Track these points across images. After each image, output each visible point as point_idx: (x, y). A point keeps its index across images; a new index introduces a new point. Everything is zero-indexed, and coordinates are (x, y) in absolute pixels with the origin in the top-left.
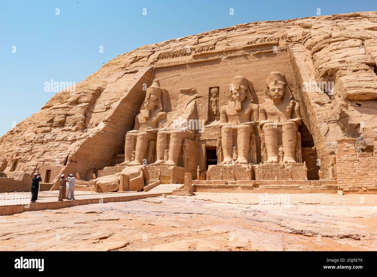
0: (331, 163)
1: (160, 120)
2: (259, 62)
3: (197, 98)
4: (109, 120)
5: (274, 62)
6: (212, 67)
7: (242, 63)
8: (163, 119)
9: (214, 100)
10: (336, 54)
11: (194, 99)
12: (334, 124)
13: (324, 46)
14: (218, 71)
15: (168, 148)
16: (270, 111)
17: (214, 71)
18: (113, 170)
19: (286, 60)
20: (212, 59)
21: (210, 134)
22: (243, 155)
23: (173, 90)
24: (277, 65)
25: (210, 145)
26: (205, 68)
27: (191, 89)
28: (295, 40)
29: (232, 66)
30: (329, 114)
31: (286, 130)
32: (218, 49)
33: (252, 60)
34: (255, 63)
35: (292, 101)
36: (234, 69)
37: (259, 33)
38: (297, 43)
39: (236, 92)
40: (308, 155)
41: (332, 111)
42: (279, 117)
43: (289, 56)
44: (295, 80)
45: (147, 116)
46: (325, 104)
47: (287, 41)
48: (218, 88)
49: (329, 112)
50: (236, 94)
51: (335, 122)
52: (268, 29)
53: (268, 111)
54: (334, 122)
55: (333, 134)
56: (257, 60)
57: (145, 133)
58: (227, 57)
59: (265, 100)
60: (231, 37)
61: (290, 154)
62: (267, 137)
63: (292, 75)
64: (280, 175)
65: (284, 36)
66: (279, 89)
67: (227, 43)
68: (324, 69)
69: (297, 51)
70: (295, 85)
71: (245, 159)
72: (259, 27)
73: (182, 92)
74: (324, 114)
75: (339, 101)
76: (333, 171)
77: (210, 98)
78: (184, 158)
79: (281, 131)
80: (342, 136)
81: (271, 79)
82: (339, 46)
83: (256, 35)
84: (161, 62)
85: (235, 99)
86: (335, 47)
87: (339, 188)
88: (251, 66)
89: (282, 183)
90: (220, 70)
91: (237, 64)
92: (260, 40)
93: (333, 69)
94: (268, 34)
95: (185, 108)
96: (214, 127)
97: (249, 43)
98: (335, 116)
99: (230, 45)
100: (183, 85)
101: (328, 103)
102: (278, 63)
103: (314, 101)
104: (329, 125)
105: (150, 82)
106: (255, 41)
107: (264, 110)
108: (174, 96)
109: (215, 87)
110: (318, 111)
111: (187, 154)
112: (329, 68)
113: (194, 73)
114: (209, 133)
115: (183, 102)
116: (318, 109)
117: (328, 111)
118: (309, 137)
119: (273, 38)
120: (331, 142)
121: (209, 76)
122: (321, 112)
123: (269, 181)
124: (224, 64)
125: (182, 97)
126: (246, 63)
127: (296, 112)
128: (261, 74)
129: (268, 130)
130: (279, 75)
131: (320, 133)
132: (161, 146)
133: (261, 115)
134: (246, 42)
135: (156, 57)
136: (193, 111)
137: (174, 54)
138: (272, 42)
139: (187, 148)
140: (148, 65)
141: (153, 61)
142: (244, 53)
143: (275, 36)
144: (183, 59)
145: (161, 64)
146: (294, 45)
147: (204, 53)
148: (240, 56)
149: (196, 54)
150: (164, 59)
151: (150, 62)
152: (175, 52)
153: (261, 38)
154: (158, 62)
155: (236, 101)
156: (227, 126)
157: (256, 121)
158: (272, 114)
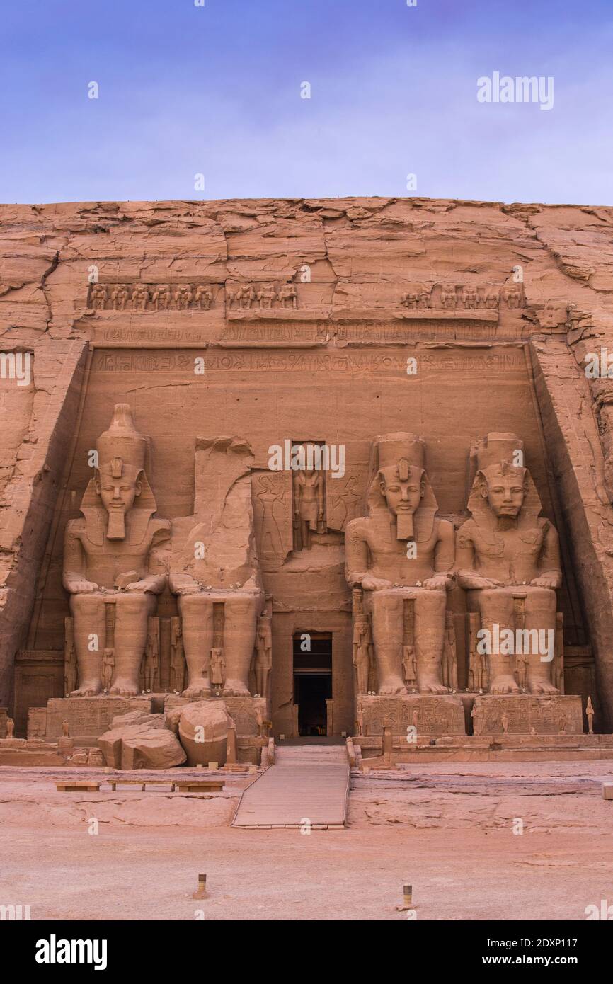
1: (155, 546)
2: (445, 377)
3: (253, 471)
5: (486, 382)
6: (298, 371)
7: (394, 373)
11: (247, 474)
14: (318, 389)
15: (217, 642)
16: (488, 547)
17: (306, 385)
20: (297, 345)
21: (305, 594)
23: (167, 438)
24: (495, 393)
25: (309, 628)
26: (273, 371)
27: (230, 441)
28: (548, 322)
29: (361, 376)
31: (536, 609)
32: (313, 302)
33: (424, 365)
34: (432, 379)
36: (371, 387)
37: (436, 262)
38: (551, 334)
39: (399, 484)
40: (573, 667)
42: (511, 566)
43: (530, 371)
45: (121, 534)
47: (524, 317)
48: (322, 445)
50: (398, 490)
52: (463, 251)
53: (481, 545)
56: (436, 367)
58: (345, 343)
59: (471, 512)
60: (346, 258)
62: (491, 624)
64: (529, 721)
65: (513, 295)
66: (513, 490)
67: (334, 283)
71: (437, 678)
72: (434, 238)
73: (203, 446)
78: (262, 670)
79: (520, 611)
81: (491, 454)
83: (426, 268)
84: (110, 323)
85: (396, 505)
88: (421, 386)
90: (323, 384)
91: (378, 372)
92: (444, 295)
94: (464, 271)
95: (220, 504)
96: (316, 573)
97: (409, 302)
99: (347, 294)
100: (205, 425)
102: (499, 388)
105: (80, 399)
106: (429, 296)
107: (471, 541)
108: (174, 459)
109: (311, 442)
111: (268, 660)
113: (237, 385)
114: (302, 591)
115: (211, 487)
118: (574, 614)
119: (484, 296)
121: (289, 403)
124: (337, 366)
126: (402, 373)
133: (464, 556)
134: (399, 292)
135: (80, 297)
136: (252, 520)
137: (150, 294)
138: (481, 313)
139: (269, 643)
140: (67, 334)
141: (80, 316)
142: (397, 337)
143: (488, 284)
144: (190, 325)
145: (115, 333)
146: (544, 340)
147: (263, 313)
148: (387, 346)
149: (239, 313)
150: (113, 309)
151: (67, 319)
152: (151, 284)
153: (445, 286)
154: (100, 323)
155: (397, 512)
156: (390, 592)
157: (450, 570)
158: (494, 557)
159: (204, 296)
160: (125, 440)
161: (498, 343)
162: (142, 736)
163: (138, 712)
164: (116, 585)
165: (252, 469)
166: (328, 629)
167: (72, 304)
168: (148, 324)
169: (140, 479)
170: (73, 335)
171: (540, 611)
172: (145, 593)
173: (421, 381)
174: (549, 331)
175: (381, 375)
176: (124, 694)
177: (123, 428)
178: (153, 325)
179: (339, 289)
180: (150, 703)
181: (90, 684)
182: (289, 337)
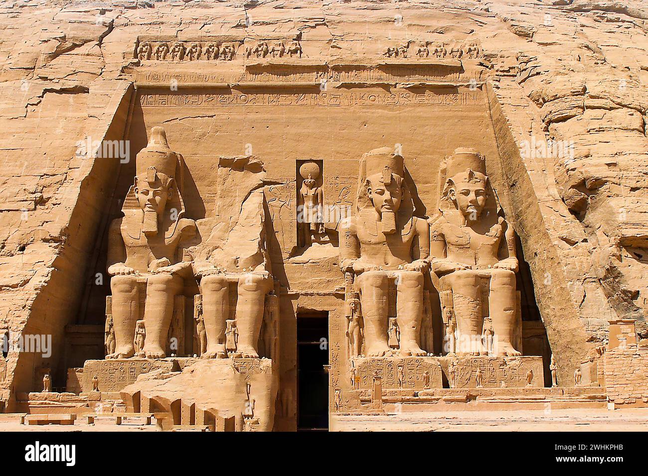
0: (589, 358)
1: (184, 240)
2: (419, 109)
3: (265, 183)
4: (64, 238)
5: (452, 114)
6: (301, 105)
7: (378, 107)
8: (191, 237)
9: (312, 192)
10: (600, 142)
11: (259, 186)
12: (594, 283)
13: (573, 112)
14: (317, 119)
15: (231, 314)
16: (456, 239)
17: (307, 116)
18: (112, 366)
19: (479, 114)
20: (301, 85)
21: (307, 281)
22: (414, 338)
23: (196, 157)
24: (460, 122)
25: (309, 307)
26: (282, 105)
27: (247, 159)
28: (501, 67)
29: (352, 109)
30: (585, 265)
31: (499, 286)
32: (313, 54)
33: (402, 101)
34: (408, 111)
35: (501, 219)
36: (360, 117)
37: (410, 25)
38: (504, 75)
39: (384, 188)
40: (528, 337)
41: (588, 258)
42: (476, 254)
43: (487, 105)
44: (500, 165)
45: (154, 229)
46: (577, 242)
47: (481, 64)
48: (320, 163)
49: (585, 261)
50: (382, 193)
51: (594, 282)
52: (431, 17)
53: (450, 238)
54: (593, 280)
55: (593, 304)
56: (412, 102)
57: (169, 276)
58: (339, 84)
59: (442, 212)
60: (339, 22)
61: (507, 337)
62: (461, 299)
63: (492, 152)
64: (498, 378)
65: (472, 48)
66: (477, 193)
67: (331, 40)
68: (579, 174)
69: (510, 101)
70: (500, 177)
71: (416, 344)
73: (224, 163)
74: (576, 263)
75: (608, 247)
76: (593, 371)
77: (299, 187)
78: (270, 339)
79: (486, 288)
80: (607, 308)
81: (459, 165)
82: (604, 124)
83: (403, 29)
84: (151, 69)
85: (381, 205)
86: (596, 125)
87: (608, 399)
88: (400, 117)
89: (518, 393)
90: (321, 115)
91: (364, 106)
92: (417, 48)
93: (597, 180)
94: (433, 32)
95: (237, 209)
96: (316, 265)
97: (389, 53)
98: (595, 270)
99: (340, 48)
100: (226, 146)
101: (582, 241)
102: (462, 118)
103: (557, 235)
104: (586, 285)
106: (405, 49)
107: (442, 235)
108: (201, 174)
109: (311, 161)
110: (566, 256)
111: (276, 332)
112: (589, 175)
113: (252, 116)
114: (305, 278)
115: (230, 194)
116: (566, 252)
117: (583, 259)
118: (526, 296)
119: (449, 49)
120: (589, 319)
121: (293, 130)
122: (571, 259)
123: (494, 389)
124: (332, 102)
125: (224, 180)
126: (385, 107)
127: (510, 246)
128: (423, 141)
129: (465, 285)
130: (476, 157)
131: (569, 300)
132: (217, 310)
133: (435, 246)
134: (382, 46)
135: (128, 50)
136: (263, 221)
137: (185, 49)
138: (448, 61)
139: (276, 317)
140: (116, 76)
141: (127, 64)
142: (380, 79)
143: (452, 41)
144: (215, 70)
145: (155, 77)
146: (499, 80)
147: (274, 61)
148: (373, 86)
149: (254, 61)
150: (154, 60)
151: (117, 66)
152: (186, 42)
153: (418, 42)
154: (143, 69)
155: (382, 211)
156: (377, 272)
157: (425, 258)
158: (461, 246)
159: (227, 50)
160: (160, 154)
161: (461, 84)
162: (159, 388)
163: (160, 371)
164: (149, 269)
165: (264, 182)
166: (326, 308)
167: (121, 56)
168: (181, 70)
169: (171, 187)
170: (121, 77)
171: (503, 288)
172: (171, 274)
173: (400, 113)
174: (502, 74)
175: (367, 108)
176: (150, 357)
177: (158, 145)
178: (186, 70)
179: (335, 44)
180: (172, 364)
181: (123, 348)
182: (294, 80)
